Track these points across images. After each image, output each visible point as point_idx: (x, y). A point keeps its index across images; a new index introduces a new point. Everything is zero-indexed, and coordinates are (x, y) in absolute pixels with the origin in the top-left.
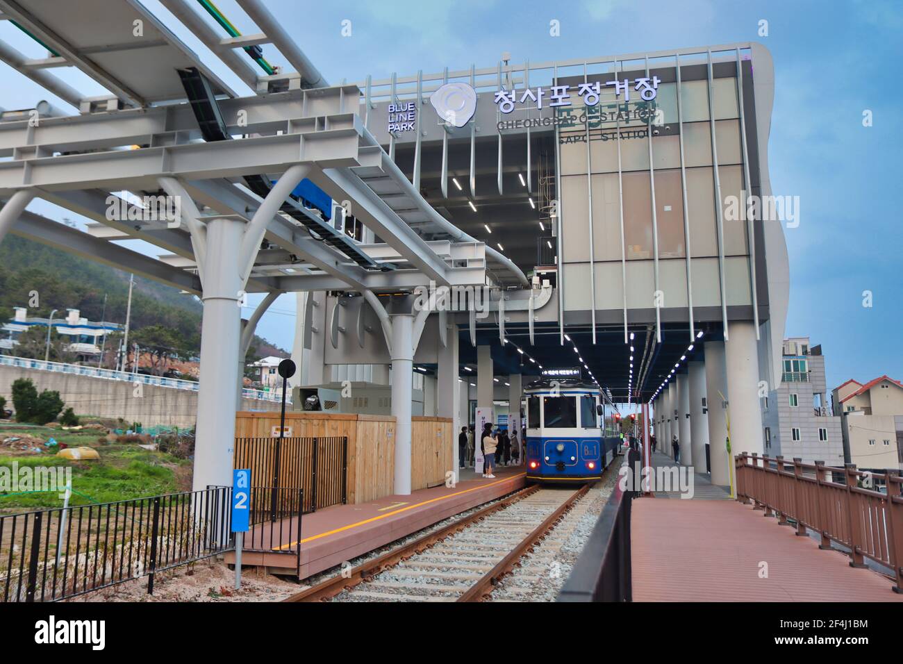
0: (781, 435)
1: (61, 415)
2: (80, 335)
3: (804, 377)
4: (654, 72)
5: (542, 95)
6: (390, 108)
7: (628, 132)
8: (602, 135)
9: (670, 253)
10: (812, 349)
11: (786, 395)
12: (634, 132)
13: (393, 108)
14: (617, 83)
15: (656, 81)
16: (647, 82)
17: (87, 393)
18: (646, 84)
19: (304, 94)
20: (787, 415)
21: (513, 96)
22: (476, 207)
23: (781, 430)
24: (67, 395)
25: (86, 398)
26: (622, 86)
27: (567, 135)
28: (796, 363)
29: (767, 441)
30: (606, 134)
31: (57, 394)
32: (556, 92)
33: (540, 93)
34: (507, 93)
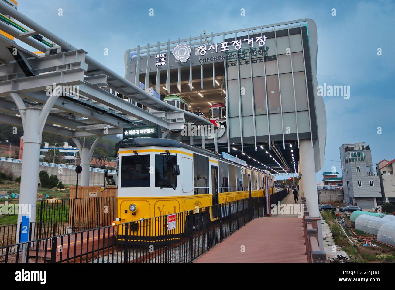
0: (354, 184)
1: (58, 184)
2: (69, 152)
3: (362, 159)
4: (264, 34)
5: (217, 47)
6: (156, 56)
7: (257, 60)
8: (246, 62)
9: (274, 111)
10: (366, 147)
11: (355, 167)
12: (259, 60)
13: (157, 56)
14: (248, 40)
15: (265, 37)
16: (261, 38)
17: (69, 176)
18: (261, 39)
19: (63, 54)
20: (355, 176)
21: (205, 48)
22: (202, 95)
23: (353, 182)
24: (62, 176)
25: (69, 177)
26: (251, 41)
27: (231, 63)
28: (358, 153)
29: (348, 187)
30: (247, 61)
31: (56, 176)
32: (223, 45)
33: (217, 46)
34: (203, 47)
